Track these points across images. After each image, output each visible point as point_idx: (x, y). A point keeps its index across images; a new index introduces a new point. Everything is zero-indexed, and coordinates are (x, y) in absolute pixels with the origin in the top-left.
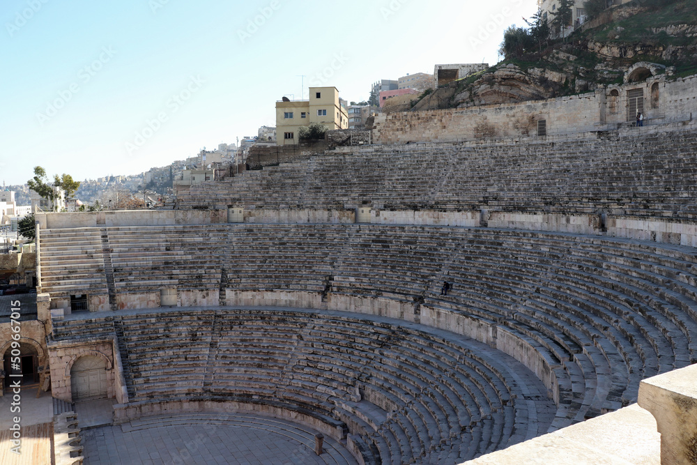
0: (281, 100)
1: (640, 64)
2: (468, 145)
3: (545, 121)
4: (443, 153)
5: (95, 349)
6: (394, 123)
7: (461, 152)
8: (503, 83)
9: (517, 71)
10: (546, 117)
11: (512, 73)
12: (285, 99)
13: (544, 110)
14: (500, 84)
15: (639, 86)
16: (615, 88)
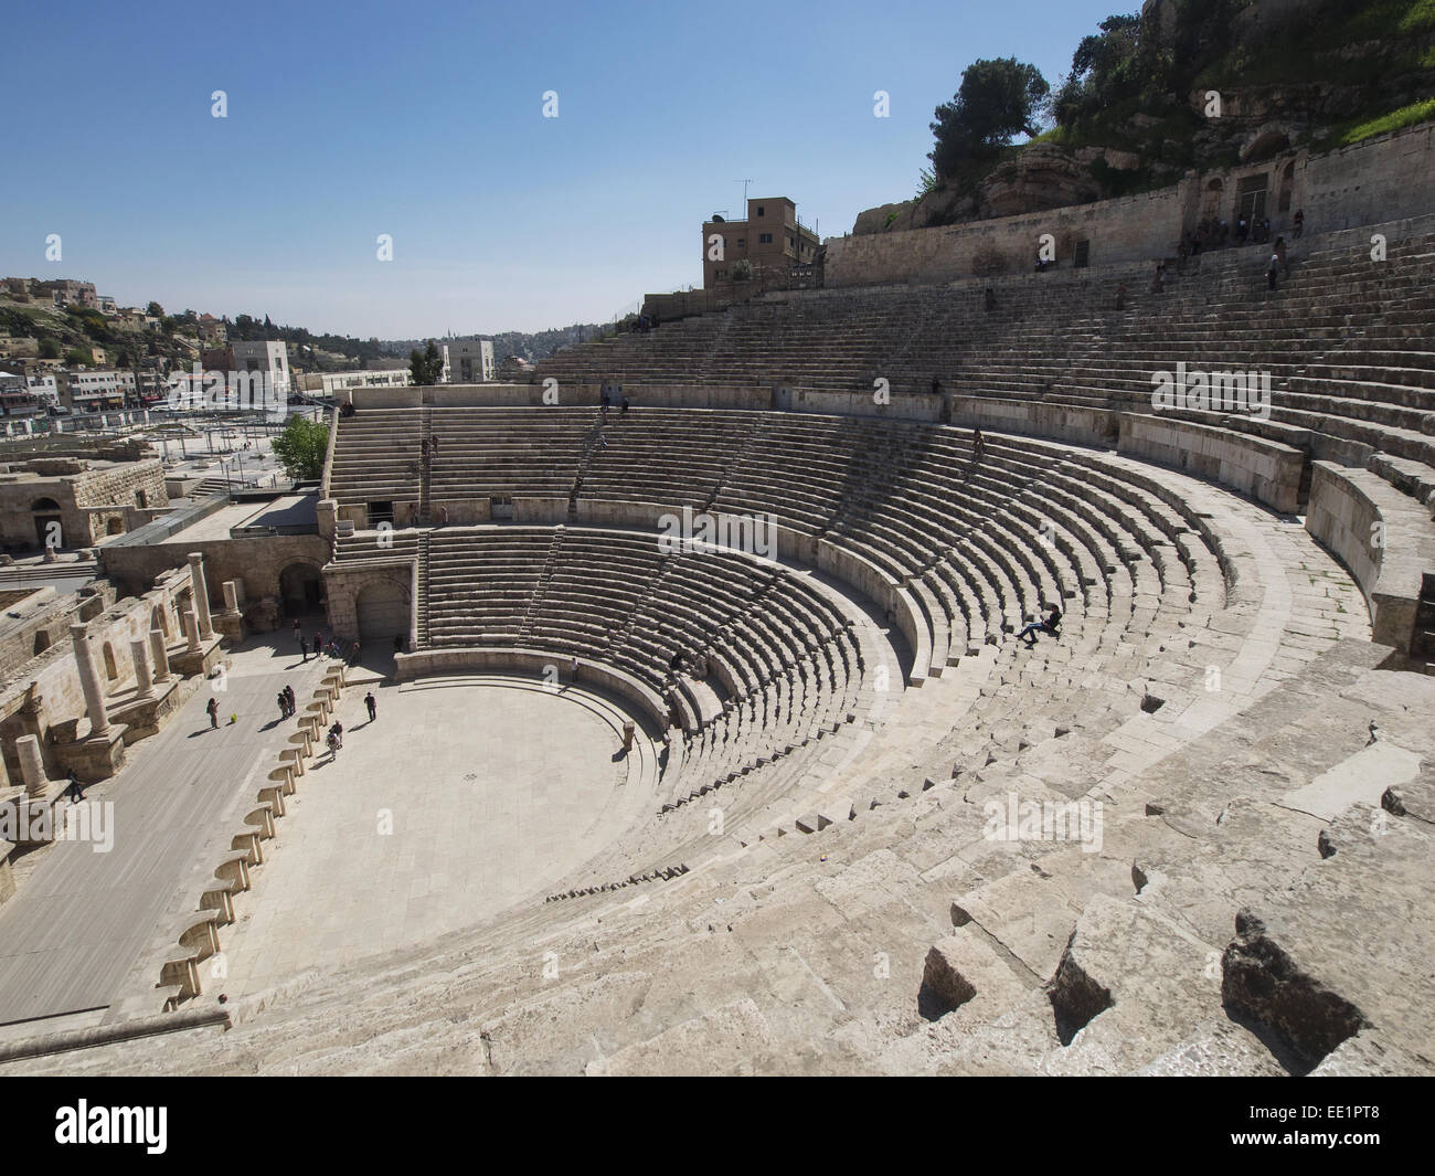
0: (710, 219)
1: (1272, 126)
2: (957, 285)
3: (1088, 241)
4: (916, 302)
5: (386, 576)
6: (855, 253)
7: (942, 298)
8: (1030, 178)
9: (1056, 155)
10: (1089, 236)
11: (1047, 160)
12: (717, 219)
13: (1090, 224)
14: (1026, 180)
15: (1262, 169)
16: (1217, 176)
